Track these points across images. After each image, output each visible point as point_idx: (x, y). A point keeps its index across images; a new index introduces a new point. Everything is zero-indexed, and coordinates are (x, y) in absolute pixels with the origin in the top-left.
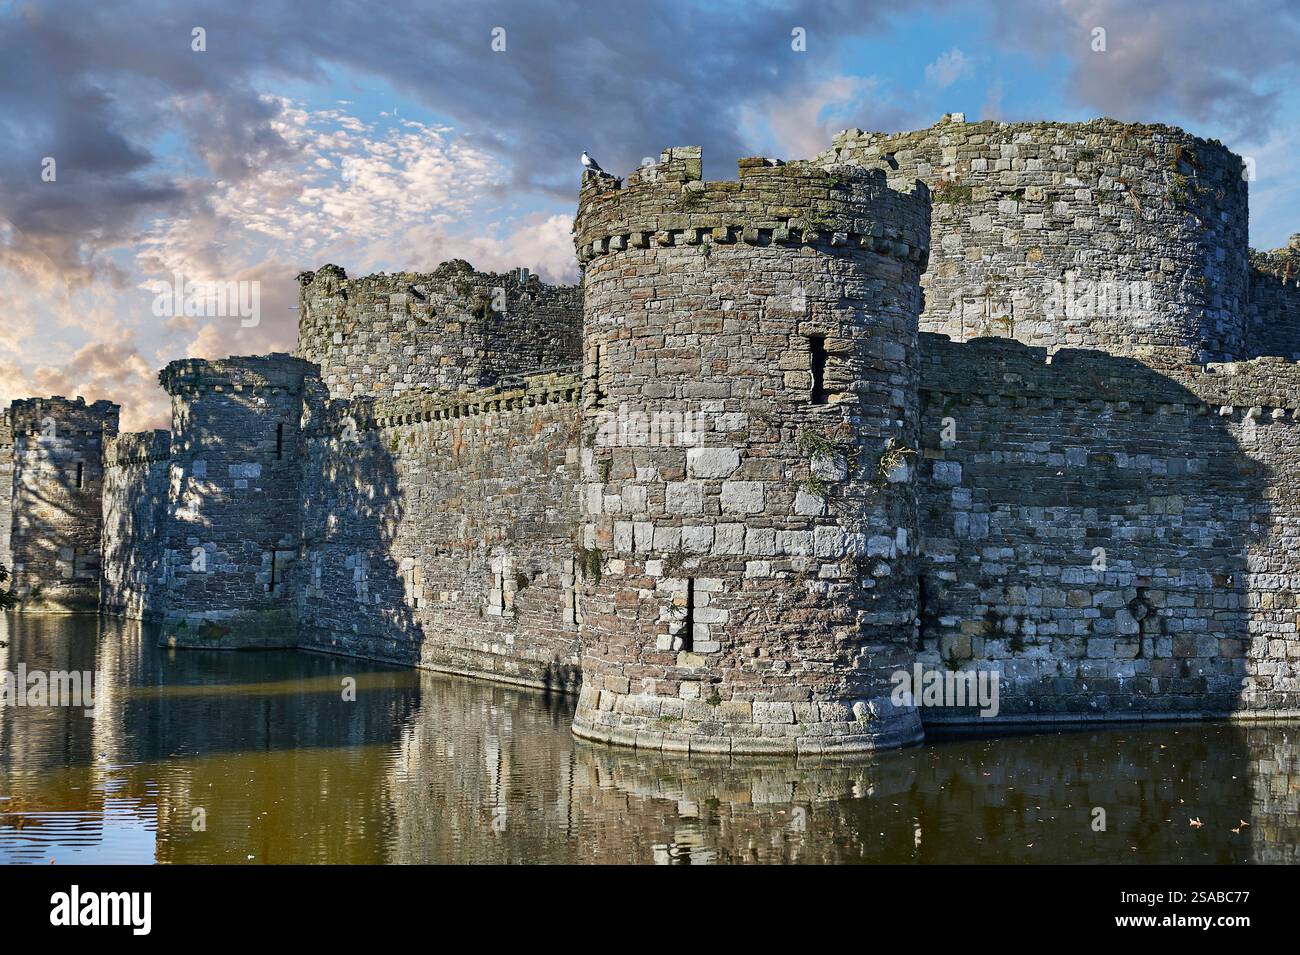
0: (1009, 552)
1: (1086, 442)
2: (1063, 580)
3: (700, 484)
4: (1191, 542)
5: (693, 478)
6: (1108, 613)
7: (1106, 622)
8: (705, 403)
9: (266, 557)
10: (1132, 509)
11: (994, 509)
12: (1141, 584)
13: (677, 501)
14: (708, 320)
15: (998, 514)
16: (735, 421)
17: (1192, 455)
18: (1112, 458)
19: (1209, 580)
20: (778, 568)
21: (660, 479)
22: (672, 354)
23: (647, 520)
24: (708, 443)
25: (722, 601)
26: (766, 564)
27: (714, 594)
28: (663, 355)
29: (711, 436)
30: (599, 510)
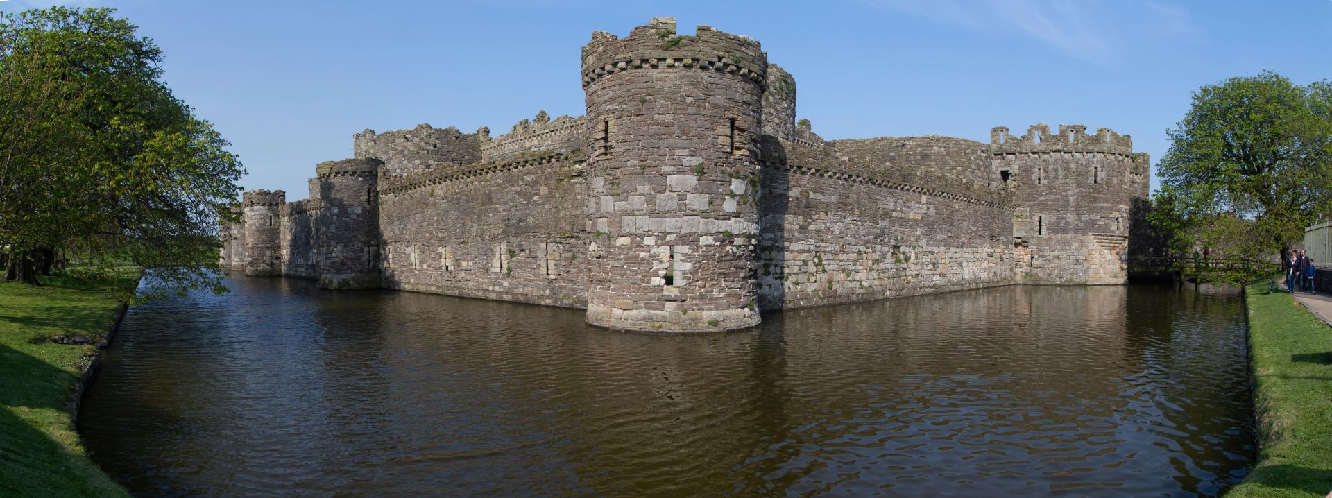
0: (771, 235)
1: (799, 186)
2: (791, 248)
3: (675, 195)
4: (832, 232)
5: (670, 191)
6: (805, 263)
7: (806, 267)
8: (677, 151)
9: (366, 249)
10: (815, 217)
11: (766, 215)
12: (817, 250)
13: (663, 204)
14: (679, 107)
15: (768, 217)
16: (695, 161)
17: (834, 195)
18: (808, 194)
19: (838, 248)
20: (716, 240)
21: (652, 192)
22: (658, 124)
23: (645, 215)
24: (679, 173)
25: (688, 258)
26: (711, 238)
27: (684, 255)
28: (653, 125)
29: (681, 169)
30: (611, 210)
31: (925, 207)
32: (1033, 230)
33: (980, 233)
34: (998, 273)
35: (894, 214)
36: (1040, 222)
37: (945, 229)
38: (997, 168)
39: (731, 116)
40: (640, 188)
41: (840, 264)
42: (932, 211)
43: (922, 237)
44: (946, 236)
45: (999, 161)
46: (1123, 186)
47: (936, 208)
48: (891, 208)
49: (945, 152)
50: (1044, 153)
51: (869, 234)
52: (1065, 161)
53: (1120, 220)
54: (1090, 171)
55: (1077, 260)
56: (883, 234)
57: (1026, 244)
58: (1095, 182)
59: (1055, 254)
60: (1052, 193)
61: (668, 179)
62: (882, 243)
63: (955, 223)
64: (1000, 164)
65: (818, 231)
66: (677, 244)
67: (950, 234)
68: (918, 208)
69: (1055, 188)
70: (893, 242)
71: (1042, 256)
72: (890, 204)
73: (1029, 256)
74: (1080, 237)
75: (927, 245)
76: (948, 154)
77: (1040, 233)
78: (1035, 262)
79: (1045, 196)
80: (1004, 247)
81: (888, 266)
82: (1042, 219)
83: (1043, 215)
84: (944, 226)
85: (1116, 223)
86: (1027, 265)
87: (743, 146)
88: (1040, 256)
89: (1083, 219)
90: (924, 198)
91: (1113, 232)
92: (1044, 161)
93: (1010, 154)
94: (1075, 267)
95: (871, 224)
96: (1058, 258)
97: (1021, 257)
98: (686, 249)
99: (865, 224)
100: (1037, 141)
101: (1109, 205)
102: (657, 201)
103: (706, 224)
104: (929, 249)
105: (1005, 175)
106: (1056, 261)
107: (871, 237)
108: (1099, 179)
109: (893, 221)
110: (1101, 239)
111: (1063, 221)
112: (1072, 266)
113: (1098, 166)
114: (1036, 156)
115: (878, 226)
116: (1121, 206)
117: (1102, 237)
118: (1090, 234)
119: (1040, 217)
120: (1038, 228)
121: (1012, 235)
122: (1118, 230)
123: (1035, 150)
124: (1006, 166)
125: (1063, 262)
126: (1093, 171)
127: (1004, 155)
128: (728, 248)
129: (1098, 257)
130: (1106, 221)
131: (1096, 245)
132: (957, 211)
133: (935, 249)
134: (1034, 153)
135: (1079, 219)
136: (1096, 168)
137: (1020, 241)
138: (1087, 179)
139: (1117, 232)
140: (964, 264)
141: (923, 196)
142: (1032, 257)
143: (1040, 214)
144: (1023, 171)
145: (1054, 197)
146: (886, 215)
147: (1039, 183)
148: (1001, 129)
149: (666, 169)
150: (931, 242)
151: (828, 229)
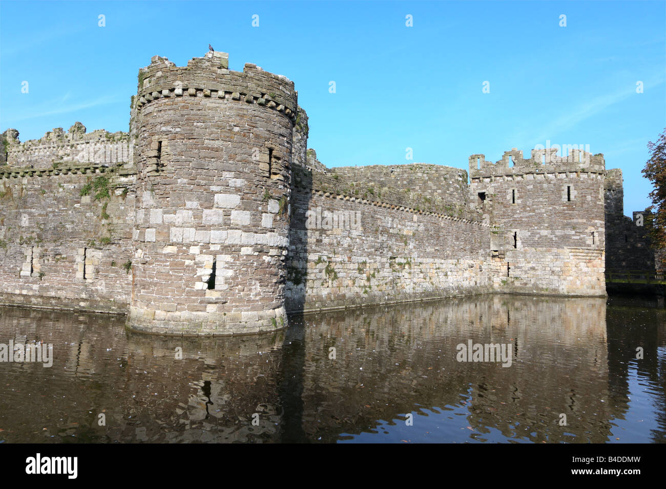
1: (316, 207)
2: (310, 258)
3: (221, 211)
4: (342, 245)
5: (217, 208)
6: (320, 271)
7: (319, 274)
8: (224, 173)
10: (329, 233)
12: (330, 260)
13: (210, 218)
14: (227, 135)
16: (239, 183)
20: (255, 250)
21: (199, 208)
22: (208, 148)
23: (192, 227)
24: (225, 192)
25: (230, 266)
26: (250, 249)
27: (227, 263)
28: (203, 148)
29: (227, 189)
30: (160, 222)
31: (416, 225)
32: (508, 243)
33: (462, 247)
34: (478, 282)
35: (391, 231)
36: (515, 237)
37: (433, 243)
38: (474, 190)
39: (270, 146)
40: (189, 204)
41: (348, 272)
42: (422, 228)
43: (413, 250)
44: (433, 250)
45: (476, 184)
46: (598, 203)
47: (425, 225)
48: (389, 225)
49: (427, 178)
50: (517, 175)
51: (373, 247)
52: (539, 182)
53: (596, 234)
54: (563, 190)
55: (553, 272)
56: (382, 247)
57: (503, 256)
58: (569, 199)
59: (530, 265)
60: (526, 211)
61: (216, 196)
62: (382, 254)
63: (441, 238)
64: (477, 186)
65: (331, 244)
66: (221, 254)
67: (437, 248)
68: (411, 225)
69: (529, 207)
70: (390, 254)
71: (518, 268)
72: (388, 221)
73: (506, 267)
74: (555, 250)
75: (418, 257)
76: (430, 179)
77: (515, 246)
78: (511, 272)
79: (520, 214)
80: (483, 259)
81: (386, 274)
82: (517, 234)
83: (518, 231)
84: (432, 241)
85: (592, 237)
86: (504, 275)
87: (279, 172)
88: (516, 267)
89: (557, 234)
90: (415, 217)
91: (589, 246)
92: (518, 182)
93: (487, 178)
94: (551, 277)
95: (372, 239)
96: (533, 269)
97: (499, 268)
98: (228, 258)
99: (368, 239)
100: (510, 165)
101: (584, 221)
102: (204, 216)
103: (247, 237)
104: (420, 260)
105: (482, 196)
106: (532, 272)
107: (373, 250)
108: (572, 197)
109: (391, 236)
110: (576, 252)
111: (538, 236)
112: (547, 277)
113: (572, 186)
114: (510, 178)
115: (378, 241)
116: (596, 221)
117: (577, 250)
118: (565, 247)
119: (515, 233)
120: (514, 242)
121: (490, 248)
122: (593, 244)
123: (509, 174)
124: (483, 188)
125: (539, 272)
126: (566, 190)
127: (481, 179)
128: (264, 257)
129: (574, 269)
130: (582, 236)
131: (572, 258)
132: (442, 227)
133: (424, 260)
134: (507, 176)
135: (553, 233)
136: (569, 188)
137: (497, 253)
138: (561, 197)
139: (593, 246)
140: (449, 273)
141: (415, 216)
142: (509, 268)
143: (515, 230)
144: (499, 192)
145: (527, 214)
146: (385, 231)
147: (514, 202)
148: (478, 156)
149: (214, 188)
150: (422, 254)
151: (339, 243)
